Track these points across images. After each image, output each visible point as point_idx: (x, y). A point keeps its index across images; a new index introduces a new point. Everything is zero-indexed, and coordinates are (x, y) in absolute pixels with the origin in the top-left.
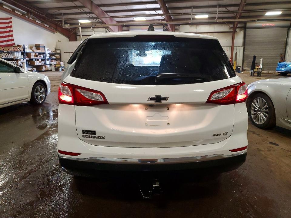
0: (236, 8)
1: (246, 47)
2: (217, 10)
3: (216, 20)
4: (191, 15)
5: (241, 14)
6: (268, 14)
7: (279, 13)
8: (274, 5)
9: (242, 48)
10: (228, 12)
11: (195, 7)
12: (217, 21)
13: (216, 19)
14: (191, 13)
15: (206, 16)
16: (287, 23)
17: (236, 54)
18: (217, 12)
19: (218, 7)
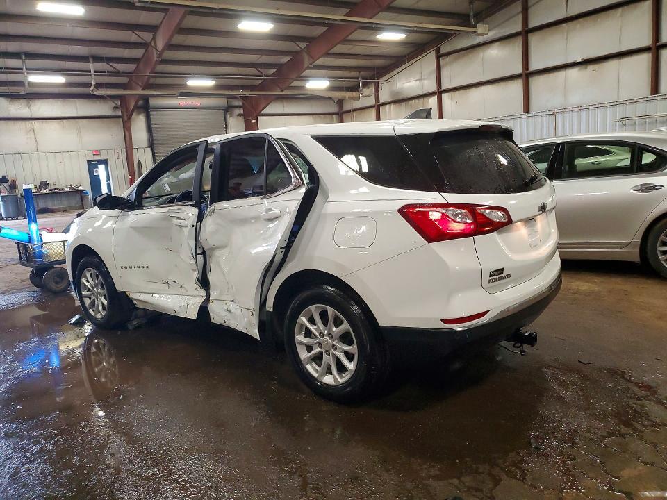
0: (131, 67)
1: (156, 150)
2: (92, 66)
3: (91, 89)
4: (22, 73)
5: (148, 79)
6: (193, 83)
7: (209, 83)
8: (198, 67)
9: (149, 150)
10: (116, 73)
11: (30, 56)
12: (95, 93)
13: (93, 87)
14: (22, 69)
15: (60, 79)
16: (222, 102)
17: (139, 163)
18: (92, 72)
19: (91, 60)
